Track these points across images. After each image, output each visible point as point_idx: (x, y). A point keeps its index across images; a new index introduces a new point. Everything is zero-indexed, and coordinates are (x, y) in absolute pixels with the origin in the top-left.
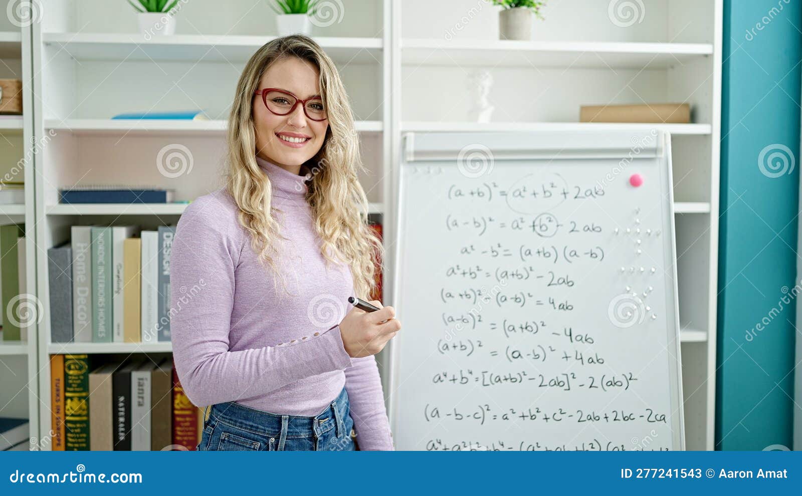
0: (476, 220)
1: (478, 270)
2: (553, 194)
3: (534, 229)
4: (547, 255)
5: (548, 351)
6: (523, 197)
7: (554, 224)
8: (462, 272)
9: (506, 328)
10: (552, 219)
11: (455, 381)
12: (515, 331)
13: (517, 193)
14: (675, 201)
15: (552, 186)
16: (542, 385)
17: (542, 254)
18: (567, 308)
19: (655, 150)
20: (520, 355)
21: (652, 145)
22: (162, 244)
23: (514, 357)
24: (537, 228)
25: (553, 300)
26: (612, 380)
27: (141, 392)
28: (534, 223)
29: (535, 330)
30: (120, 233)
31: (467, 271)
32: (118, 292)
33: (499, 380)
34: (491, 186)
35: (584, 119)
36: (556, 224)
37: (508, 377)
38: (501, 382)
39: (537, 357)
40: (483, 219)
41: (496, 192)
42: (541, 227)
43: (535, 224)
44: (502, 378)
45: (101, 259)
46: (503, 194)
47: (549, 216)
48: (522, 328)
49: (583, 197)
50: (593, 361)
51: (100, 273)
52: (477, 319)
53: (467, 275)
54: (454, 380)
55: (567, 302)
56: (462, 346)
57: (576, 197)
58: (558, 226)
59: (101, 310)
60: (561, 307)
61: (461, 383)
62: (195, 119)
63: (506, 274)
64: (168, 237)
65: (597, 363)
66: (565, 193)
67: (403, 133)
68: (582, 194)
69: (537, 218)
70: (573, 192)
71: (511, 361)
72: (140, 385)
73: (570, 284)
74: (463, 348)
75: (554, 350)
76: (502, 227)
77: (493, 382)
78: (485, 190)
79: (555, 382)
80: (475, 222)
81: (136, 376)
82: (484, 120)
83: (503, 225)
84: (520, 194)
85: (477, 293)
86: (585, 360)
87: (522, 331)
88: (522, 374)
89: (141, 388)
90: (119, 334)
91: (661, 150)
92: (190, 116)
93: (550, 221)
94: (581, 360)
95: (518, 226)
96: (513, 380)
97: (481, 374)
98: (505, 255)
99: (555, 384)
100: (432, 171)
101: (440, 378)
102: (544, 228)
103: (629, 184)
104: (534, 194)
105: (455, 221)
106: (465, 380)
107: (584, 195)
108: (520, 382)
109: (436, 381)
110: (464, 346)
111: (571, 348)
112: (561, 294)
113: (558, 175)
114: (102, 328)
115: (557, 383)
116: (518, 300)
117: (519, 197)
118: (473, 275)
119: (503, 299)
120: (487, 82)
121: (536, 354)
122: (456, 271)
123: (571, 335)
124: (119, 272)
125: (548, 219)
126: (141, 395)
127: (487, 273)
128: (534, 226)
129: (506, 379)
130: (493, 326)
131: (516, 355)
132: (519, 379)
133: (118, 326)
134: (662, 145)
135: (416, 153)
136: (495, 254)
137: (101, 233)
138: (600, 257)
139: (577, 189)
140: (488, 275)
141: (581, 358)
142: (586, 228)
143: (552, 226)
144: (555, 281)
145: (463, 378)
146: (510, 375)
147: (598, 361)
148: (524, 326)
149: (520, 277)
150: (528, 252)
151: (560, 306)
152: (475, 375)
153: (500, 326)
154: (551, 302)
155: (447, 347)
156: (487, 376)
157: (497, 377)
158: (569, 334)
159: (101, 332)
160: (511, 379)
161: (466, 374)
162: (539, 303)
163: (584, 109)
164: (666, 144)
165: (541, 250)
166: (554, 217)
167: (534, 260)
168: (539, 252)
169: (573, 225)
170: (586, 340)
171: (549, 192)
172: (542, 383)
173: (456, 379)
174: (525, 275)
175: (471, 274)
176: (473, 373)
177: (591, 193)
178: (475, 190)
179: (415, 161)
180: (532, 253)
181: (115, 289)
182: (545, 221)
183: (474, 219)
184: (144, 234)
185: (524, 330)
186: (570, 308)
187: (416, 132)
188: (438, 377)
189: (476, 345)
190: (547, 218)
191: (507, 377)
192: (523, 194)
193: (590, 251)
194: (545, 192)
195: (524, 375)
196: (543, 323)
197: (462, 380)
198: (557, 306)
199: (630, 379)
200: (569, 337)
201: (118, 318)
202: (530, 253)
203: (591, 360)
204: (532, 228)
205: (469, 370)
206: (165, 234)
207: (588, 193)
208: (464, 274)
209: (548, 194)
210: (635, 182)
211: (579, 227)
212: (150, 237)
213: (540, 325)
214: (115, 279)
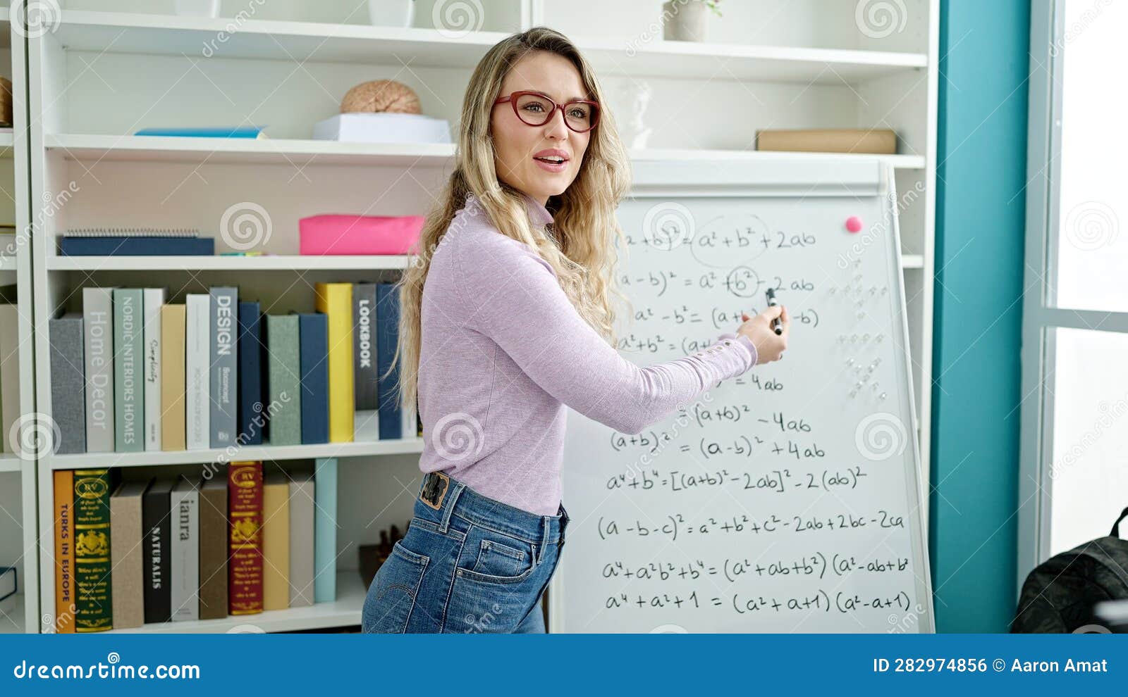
0: (653, 277)
1: (659, 341)
2: (750, 241)
3: (729, 287)
5: (754, 442)
6: (712, 246)
7: (753, 280)
8: (639, 344)
9: (699, 414)
10: (751, 274)
11: (637, 486)
12: (711, 419)
13: (705, 241)
14: (904, 253)
15: (749, 232)
16: (749, 486)
18: (775, 387)
19: (877, 187)
20: (718, 449)
21: (873, 179)
22: (216, 312)
23: (711, 452)
24: (733, 286)
25: (757, 378)
26: (836, 477)
27: (185, 519)
28: (728, 279)
29: (736, 417)
30: (155, 296)
31: (644, 342)
32: (152, 381)
33: (694, 482)
35: (761, 146)
36: (756, 281)
37: (704, 477)
38: (696, 485)
39: (740, 450)
40: (662, 274)
42: (737, 285)
43: (730, 280)
44: (697, 480)
45: (128, 333)
47: (746, 270)
48: (719, 414)
49: (790, 246)
50: (810, 454)
51: (125, 354)
53: (645, 348)
54: (634, 484)
55: (774, 380)
56: (642, 441)
57: (780, 246)
58: (759, 283)
59: (129, 406)
60: (768, 387)
61: (645, 488)
62: (258, 138)
63: (696, 346)
64: (224, 301)
65: (816, 456)
66: (765, 241)
68: (787, 242)
69: (731, 273)
70: (776, 240)
71: (707, 457)
72: (183, 510)
74: (645, 442)
75: (762, 442)
76: (687, 285)
77: (686, 485)
79: (765, 482)
80: (652, 279)
81: (177, 498)
82: (640, 146)
83: (688, 283)
84: (708, 242)
86: (801, 453)
87: (720, 418)
88: (722, 474)
89: (184, 514)
90: (153, 439)
91: (882, 187)
92: (252, 134)
93: (748, 276)
94: (796, 453)
95: (707, 284)
96: (711, 482)
97: (670, 475)
98: (693, 321)
99: (765, 484)
101: (616, 483)
102: (741, 285)
103: (846, 229)
104: (727, 242)
105: (626, 277)
106: (649, 484)
107: (789, 243)
108: (721, 483)
109: (610, 486)
110: (645, 439)
111: (783, 438)
113: (756, 217)
114: (129, 431)
115: (767, 483)
117: (708, 245)
118: (653, 348)
120: (645, 96)
121: (739, 447)
122: (629, 342)
123: (781, 422)
124: (152, 351)
125: (747, 274)
126: (184, 525)
127: (671, 345)
128: (728, 283)
129: (702, 481)
131: (713, 449)
132: (719, 481)
133: (153, 427)
134: (884, 180)
136: (680, 319)
137: (127, 297)
138: (813, 321)
139: (781, 235)
140: (672, 347)
141: (796, 451)
142: (795, 286)
143: (752, 283)
145: (646, 481)
146: (707, 475)
147: (817, 453)
148: (722, 412)
150: (722, 317)
151: (766, 385)
152: (662, 476)
153: (691, 413)
154: (755, 380)
155: (623, 442)
156: (678, 477)
157: (690, 479)
158: (778, 420)
159: (127, 437)
160: (709, 480)
161: (649, 476)
162: (740, 382)
163: (760, 134)
164: (889, 180)
166: (754, 272)
168: (736, 317)
169: (778, 281)
170: (801, 428)
171: (746, 239)
172: (748, 484)
173: (638, 483)
175: (650, 346)
176: (659, 474)
177: (799, 241)
180: (727, 317)
181: (148, 376)
182: (742, 276)
183: (650, 275)
184: (190, 297)
185: (722, 417)
186: (779, 387)
188: (613, 482)
189: (661, 438)
190: (745, 273)
191: (703, 479)
192: (712, 241)
193: (801, 315)
194: (740, 239)
195: (725, 474)
196: (746, 407)
197: (645, 484)
198: (763, 385)
199: (858, 475)
200: (780, 425)
201: (153, 417)
202: (725, 318)
203: (808, 453)
204: (726, 286)
205: (653, 471)
206: (220, 298)
207: (795, 241)
208: (641, 346)
209: (743, 242)
210: (852, 227)
211: (786, 284)
212: (198, 303)
213: (742, 410)
214: (148, 362)
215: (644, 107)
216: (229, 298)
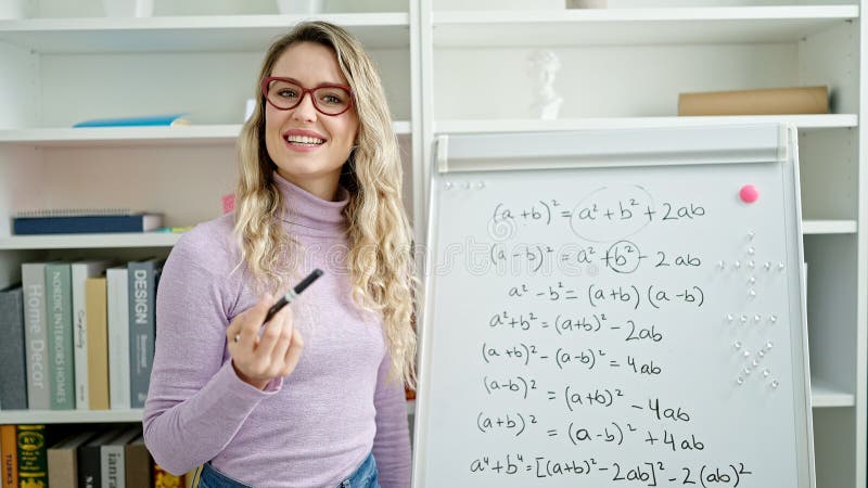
0: (530, 251)
1: (532, 318)
2: (633, 214)
3: (608, 262)
4: (626, 297)
5: (626, 430)
6: (593, 219)
7: (635, 255)
8: (511, 321)
9: (570, 396)
10: (633, 248)
11: (500, 469)
12: (581, 402)
13: (585, 214)
14: (804, 218)
15: (632, 204)
16: (618, 477)
17: (618, 296)
18: (652, 371)
19: (775, 152)
20: (587, 435)
21: (773, 145)
22: (134, 284)
23: (579, 438)
24: (612, 261)
25: (633, 359)
26: (716, 474)
27: (113, 470)
28: (607, 254)
29: (608, 402)
30: (81, 270)
31: (517, 319)
32: (81, 346)
33: (560, 469)
34: (551, 205)
35: (682, 113)
37: (570, 465)
38: (562, 472)
39: (611, 438)
40: (539, 248)
41: (556, 212)
42: (617, 260)
43: (609, 256)
44: (563, 467)
45: (58, 304)
46: (566, 214)
47: (627, 244)
48: (590, 398)
49: (676, 218)
50: (688, 445)
51: (57, 323)
52: (530, 385)
53: (518, 326)
54: (498, 468)
55: (652, 362)
56: (509, 422)
57: (665, 218)
58: (640, 257)
59: (60, 369)
60: (644, 370)
61: (508, 473)
62: (172, 124)
63: (570, 324)
64: (140, 275)
65: (695, 448)
66: (649, 213)
67: (436, 135)
68: (673, 214)
69: (612, 247)
70: (662, 211)
71: (575, 443)
72: (111, 462)
73: (657, 337)
74: (511, 424)
75: (634, 429)
76: (564, 260)
77: (551, 471)
78: (542, 210)
79: (636, 474)
80: (528, 254)
81: (106, 451)
82: (550, 116)
83: (566, 258)
84: (589, 215)
85: (530, 350)
86: (678, 444)
87: (591, 402)
88: (590, 462)
89: (112, 465)
90: (82, 398)
91: (784, 151)
92: (167, 122)
93: (629, 251)
94: (672, 443)
95: (585, 258)
96: (578, 470)
97: (535, 460)
98: (568, 298)
99: (636, 477)
100: (472, 186)
101: (479, 467)
102: (621, 261)
103: (739, 197)
104: (608, 214)
105: (502, 252)
106: (512, 469)
107: (676, 215)
108: (587, 473)
109: (474, 470)
110: (512, 421)
111: (658, 427)
112: (644, 352)
113: (642, 188)
114: (61, 391)
115: (638, 475)
116: (586, 360)
117: (588, 219)
118: (525, 326)
119: (566, 357)
121: (610, 435)
122: (502, 319)
123: (657, 409)
124: (80, 321)
126: (112, 475)
127: (544, 323)
128: (607, 258)
129: (568, 468)
130: (552, 395)
131: (582, 435)
132: (586, 469)
133: (82, 388)
134: (785, 143)
135: (451, 162)
136: (555, 296)
137: (57, 271)
138: (698, 299)
139: (667, 207)
140: (545, 326)
141: (672, 441)
142: (679, 261)
143: (632, 258)
144: (636, 334)
145: (510, 466)
146: (573, 462)
147: (695, 445)
148: (593, 396)
149: (588, 327)
150: (599, 294)
151: (643, 368)
152: (527, 461)
153: (561, 396)
154: (631, 362)
155: (490, 423)
156: (543, 463)
157: (555, 466)
158: (654, 406)
159: (60, 397)
160: (575, 468)
161: (514, 460)
162: (614, 364)
163: (683, 97)
164: (790, 142)
165: (617, 291)
166: (636, 247)
167: (607, 305)
168: (614, 294)
169: (661, 255)
170: (679, 416)
171: (628, 211)
172: (617, 475)
173: (501, 467)
174: (595, 326)
175: (522, 324)
176: (524, 458)
177: (686, 213)
178: (529, 211)
179: (449, 173)
180: (604, 294)
181: (77, 341)
182: (622, 252)
183: (527, 249)
184: (110, 272)
185: (594, 401)
186: (657, 370)
187: (450, 134)
188: (476, 465)
189: (528, 420)
190: (626, 247)
192: (592, 214)
193: (684, 292)
194: (622, 212)
195: (594, 463)
196: (620, 392)
197: (509, 468)
198: (638, 368)
199: (741, 472)
200: (655, 412)
201: (82, 379)
202: (602, 295)
203: (685, 445)
204: (605, 261)
205: (518, 455)
206: (137, 272)
207: (683, 212)
208: (513, 323)
209: (626, 214)
210: (747, 196)
211: (670, 259)
212: (117, 276)
213: (615, 395)
214: (76, 329)
215: (552, 77)
216: (144, 272)
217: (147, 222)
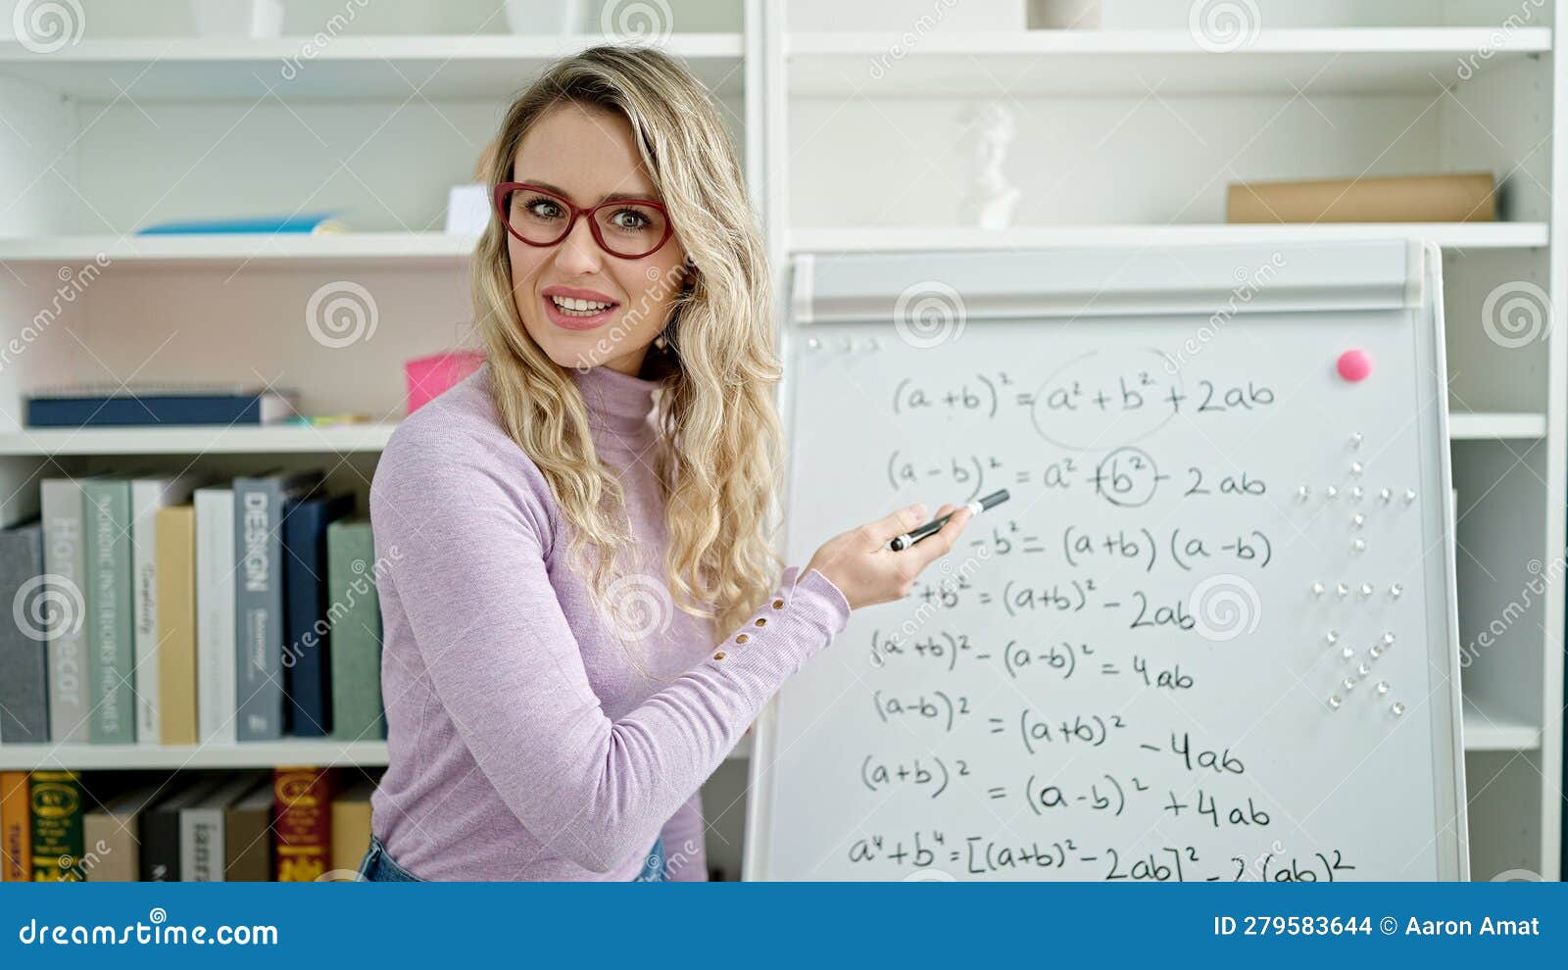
0: (958, 465)
1: (962, 586)
2: (1144, 400)
3: (1098, 486)
4: (1131, 550)
5: (1129, 789)
6: (1073, 408)
7: (1148, 473)
8: (924, 592)
9: (1028, 729)
10: (1144, 461)
11: (903, 858)
12: (1049, 739)
13: (1059, 398)
14: (1453, 409)
15: (1144, 382)
16: (1114, 874)
17: (1117, 548)
18: (1178, 683)
19: (1401, 291)
20: (1060, 798)
21: (1395, 277)
22: (243, 520)
23: (1045, 803)
24: (1107, 485)
25: (1143, 662)
26: (1291, 869)
27: (201, 855)
28: (1098, 472)
29: (1097, 738)
30: (149, 495)
31: (935, 588)
32: (146, 630)
33: (1010, 858)
34: (997, 381)
35: (1237, 215)
36: (1154, 476)
37: (1030, 852)
38: (1013, 865)
39: (1102, 804)
40: (975, 460)
41: (1007, 395)
42: (1115, 483)
43: (1102, 475)
44: (1016, 855)
45: (106, 554)
46: (1026, 400)
47: (1135, 454)
48: (1066, 731)
49: (1222, 409)
50: (1241, 818)
51: (105, 586)
52: (957, 706)
53: (936, 599)
54: (899, 856)
55: (1177, 668)
56: (919, 774)
57: (1202, 408)
58: (1157, 479)
59: (109, 671)
60: (1163, 681)
61: (916, 864)
62: (317, 231)
63: (1030, 597)
64: (256, 503)
65: (1253, 823)
66: (1175, 399)
67: (792, 255)
68: (1217, 400)
69: (1106, 459)
70: (1196, 396)
71: (1038, 813)
72: (200, 840)
73: (1187, 623)
74: (923, 777)
75: (1145, 788)
76: (1020, 481)
77: (995, 863)
78: (980, 391)
79: (1147, 867)
80: (956, 470)
81: (190, 819)
83: (1023, 478)
84: (1065, 401)
85: (959, 643)
86: (1223, 815)
87: (1067, 739)
88: (1065, 847)
89: (201, 846)
90: (149, 724)
91: (1417, 290)
92: (306, 226)
93: (1137, 467)
94: (1212, 814)
95: (1059, 480)
96: (1043, 861)
97: (966, 843)
98: (1028, 551)
99: (1147, 873)
100: (855, 346)
101: (865, 851)
102: (1123, 484)
103: (1337, 375)
104: (1101, 401)
105: (909, 466)
106: (925, 857)
107: (1222, 404)
108: (1060, 866)
109: (856, 856)
110: (925, 772)
111: (1189, 784)
112: (1163, 648)
113: (1161, 353)
114: (110, 712)
115: (1151, 872)
116: (1058, 662)
117: (1064, 408)
118: (950, 599)
119: (1021, 658)
120: (1001, 133)
121: (1100, 797)
123: (1186, 752)
124: (146, 584)
125: (1135, 462)
126: (201, 864)
127: (984, 595)
128: (1098, 479)
129: (1026, 858)
130: (997, 725)
131: (1051, 797)
132: (1057, 860)
133: (148, 707)
134: (1418, 275)
135: (819, 304)
136: (1003, 547)
137: (105, 494)
138: (1261, 555)
139: (1206, 388)
140: (985, 599)
141: (1213, 810)
142: (1228, 485)
143: (1143, 480)
144: (1149, 616)
145: (920, 852)
146: (1035, 847)
147: (1254, 817)
148: (1071, 727)
149: (1062, 603)
150: (1082, 545)
151: (1160, 677)
152: (951, 844)
153: (1012, 725)
154: (1140, 667)
155: (884, 774)
156: (979, 848)
157: (1003, 853)
158: (1180, 747)
159: (108, 722)
160: (1038, 858)
161: (928, 842)
162: (1108, 670)
163: (1235, 190)
164: (1428, 274)
165: (1115, 538)
166: (1150, 459)
167: (1098, 564)
168: (1110, 544)
169: (1195, 475)
170: (1225, 765)
171: (1137, 395)
172: (1113, 871)
173: (905, 855)
174: (1076, 601)
175: (944, 596)
176: (945, 839)
177: (1241, 399)
178: (957, 392)
179: (817, 324)
180: (1092, 544)
181: (139, 621)
182: (1125, 467)
183: (954, 462)
184: (201, 496)
185: (1072, 736)
186: (1185, 682)
187: (817, 253)
188: (860, 848)
189: (954, 771)
190: (1131, 460)
191: (1028, 854)
192: (1072, 400)
193: (1236, 542)
194: (1126, 396)
195: (1071, 848)
196: (1119, 721)
197: (918, 857)
198: (1153, 678)
199: (1336, 867)
200: (1184, 756)
201: (149, 689)
202: (1087, 545)
203: (1236, 817)
204: (1094, 484)
205: (935, 834)
206: (249, 498)
207: (1234, 398)
208: (928, 595)
209: (1133, 401)
210: (1350, 370)
211: (1211, 482)
212: (214, 504)
213: (1110, 724)
214: (139, 600)
215: (999, 153)
216: (263, 498)
217: (268, 408)
